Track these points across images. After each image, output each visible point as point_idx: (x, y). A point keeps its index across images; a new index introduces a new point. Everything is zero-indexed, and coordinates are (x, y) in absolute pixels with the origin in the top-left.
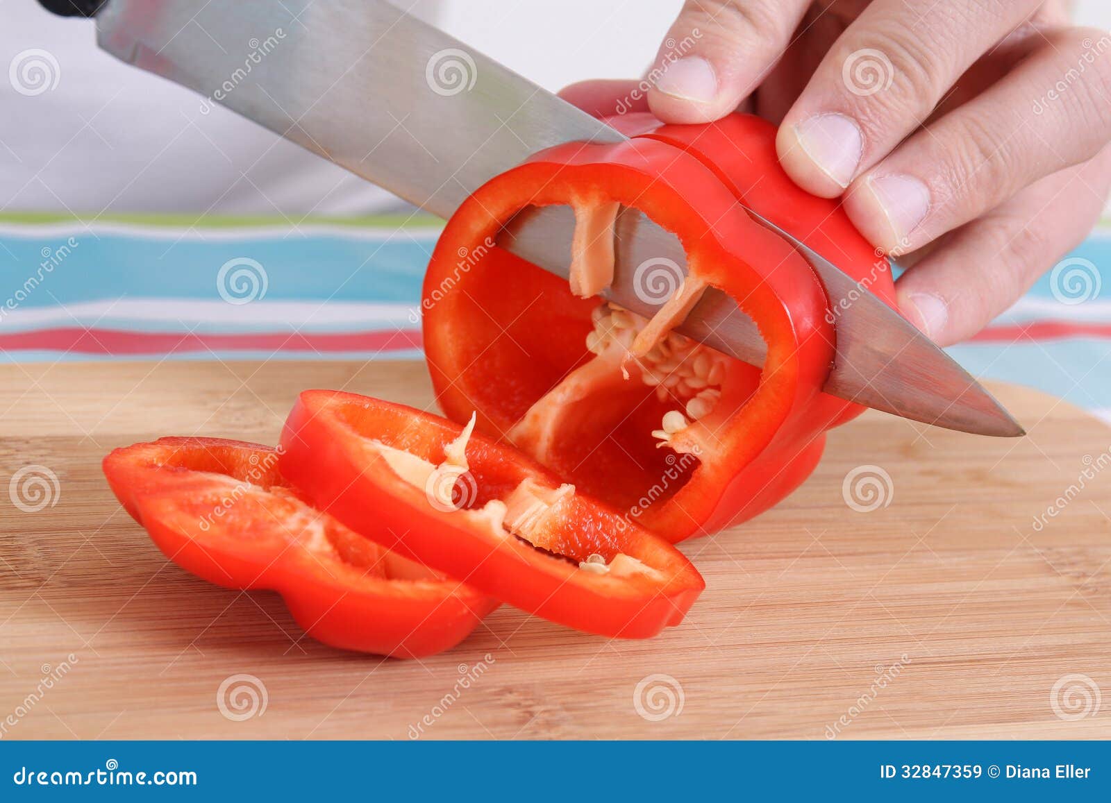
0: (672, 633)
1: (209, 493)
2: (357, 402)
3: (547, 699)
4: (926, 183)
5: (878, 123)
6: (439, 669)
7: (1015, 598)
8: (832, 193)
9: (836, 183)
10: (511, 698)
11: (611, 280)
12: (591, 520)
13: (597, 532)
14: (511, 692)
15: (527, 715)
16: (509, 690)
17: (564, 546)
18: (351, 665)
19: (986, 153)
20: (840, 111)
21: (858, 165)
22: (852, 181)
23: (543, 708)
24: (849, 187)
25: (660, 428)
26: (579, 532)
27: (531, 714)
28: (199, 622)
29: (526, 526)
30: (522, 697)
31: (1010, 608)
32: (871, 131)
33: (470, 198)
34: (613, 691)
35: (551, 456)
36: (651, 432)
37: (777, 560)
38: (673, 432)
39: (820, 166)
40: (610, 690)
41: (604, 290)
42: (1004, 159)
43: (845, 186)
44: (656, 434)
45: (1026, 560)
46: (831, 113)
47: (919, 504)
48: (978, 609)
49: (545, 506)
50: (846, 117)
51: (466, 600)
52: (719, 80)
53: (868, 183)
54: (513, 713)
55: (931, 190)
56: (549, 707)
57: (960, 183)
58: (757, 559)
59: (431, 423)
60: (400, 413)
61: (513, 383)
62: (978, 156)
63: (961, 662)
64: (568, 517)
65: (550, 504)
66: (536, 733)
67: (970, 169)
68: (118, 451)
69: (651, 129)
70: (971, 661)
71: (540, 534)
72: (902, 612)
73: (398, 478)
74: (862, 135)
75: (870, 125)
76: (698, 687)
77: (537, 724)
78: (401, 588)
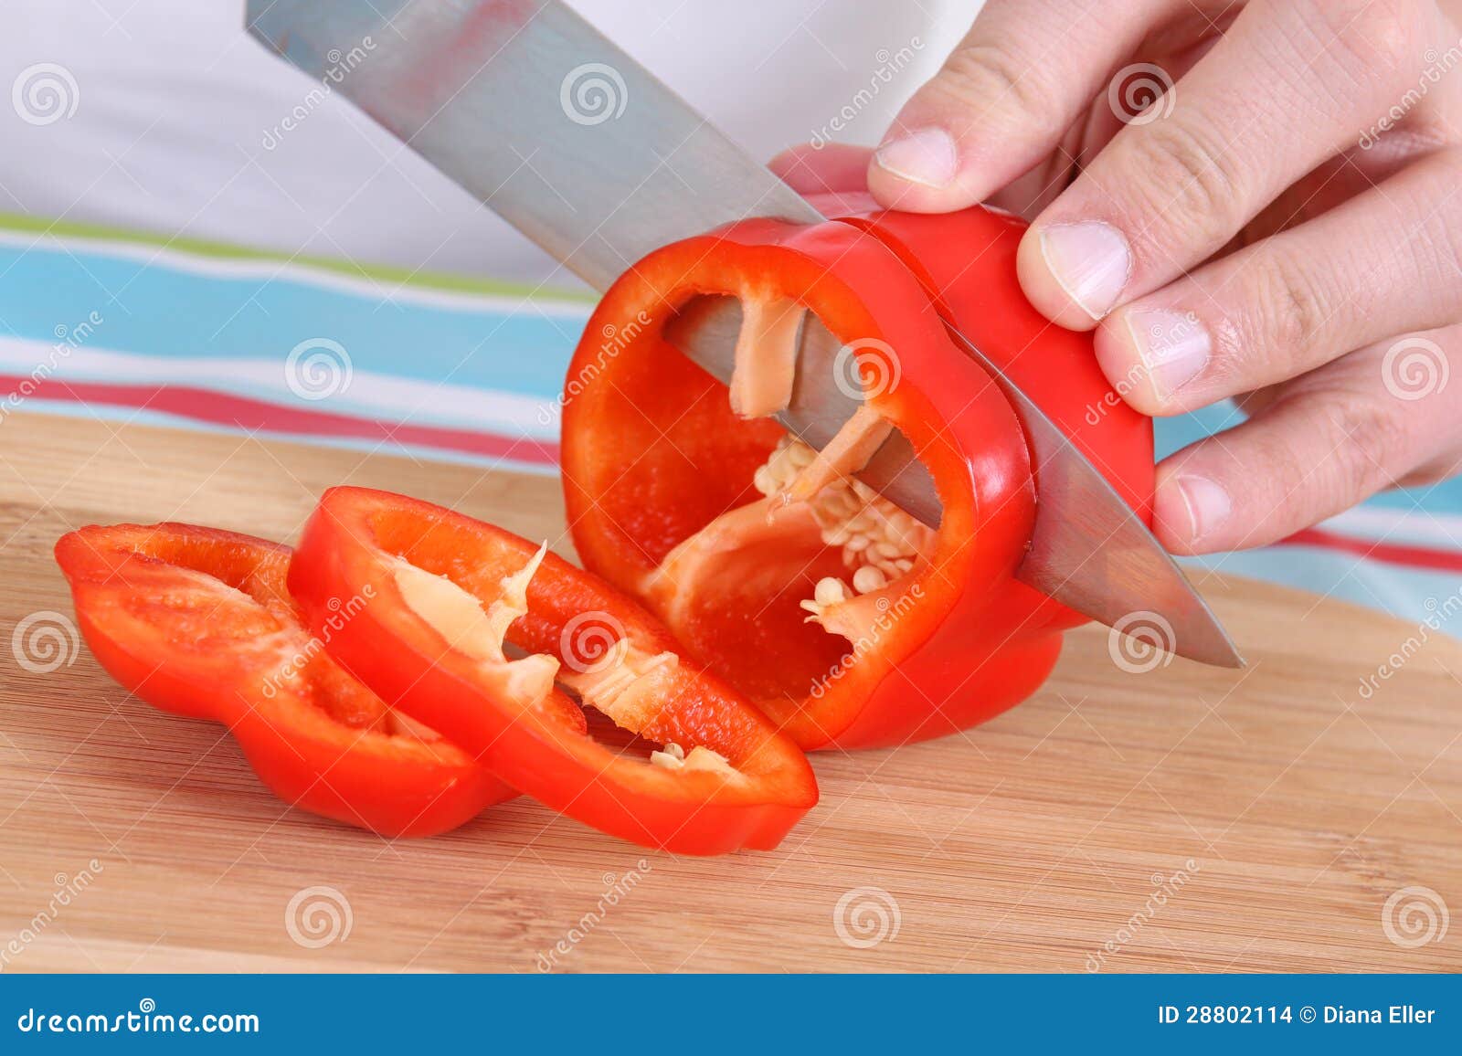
0: (765, 861)
1: (174, 596)
2: (420, 511)
3: (555, 913)
4: (1208, 326)
5: (1154, 240)
6: (431, 856)
7: (1266, 889)
8: (1078, 324)
9: (1084, 312)
10: (507, 904)
11: (787, 401)
12: (700, 704)
13: (705, 720)
14: (511, 898)
15: (519, 928)
16: (511, 895)
17: (658, 732)
18: (321, 834)
19: (1298, 300)
20: (1108, 218)
21: (1121, 293)
22: (1109, 312)
23: (543, 923)
24: (1103, 320)
25: (811, 597)
26: (681, 716)
27: (525, 928)
28: (152, 755)
29: (604, 697)
30: (522, 906)
31: (1250, 899)
32: (1142, 249)
33: (628, 273)
34: (650, 917)
35: (686, 617)
36: (799, 603)
37: (957, 794)
38: (827, 604)
39: (1065, 288)
40: (644, 916)
41: (777, 413)
42: (1321, 308)
43: (1097, 317)
44: (806, 605)
45: (1310, 844)
46: (1093, 221)
47: (1199, 755)
48: (1205, 894)
49: (632, 676)
50: (1111, 227)
51: (453, 770)
52: (960, 161)
53: (1127, 318)
54: (502, 922)
55: (1214, 338)
56: (553, 923)
57: (1255, 332)
58: (934, 788)
59: (521, 552)
60: (480, 534)
61: (668, 520)
62: (1285, 301)
63: (1144, 955)
64: (670, 695)
65: (639, 674)
66: (519, 951)
67: (1271, 315)
68: (91, 530)
69: (864, 212)
70: (1158, 956)
71: (626, 711)
72: (1097, 883)
73: (405, 607)
74: (1129, 254)
75: (1144, 242)
76: (766, 929)
77: (526, 940)
78: (368, 741)
